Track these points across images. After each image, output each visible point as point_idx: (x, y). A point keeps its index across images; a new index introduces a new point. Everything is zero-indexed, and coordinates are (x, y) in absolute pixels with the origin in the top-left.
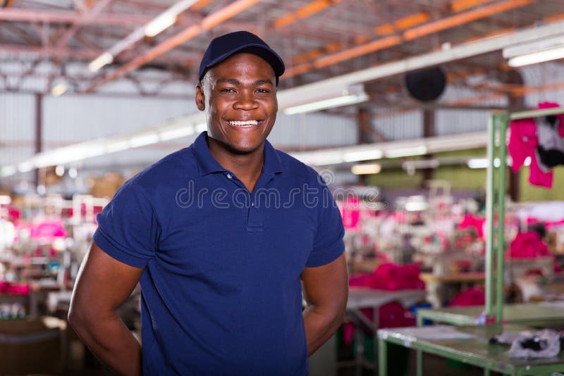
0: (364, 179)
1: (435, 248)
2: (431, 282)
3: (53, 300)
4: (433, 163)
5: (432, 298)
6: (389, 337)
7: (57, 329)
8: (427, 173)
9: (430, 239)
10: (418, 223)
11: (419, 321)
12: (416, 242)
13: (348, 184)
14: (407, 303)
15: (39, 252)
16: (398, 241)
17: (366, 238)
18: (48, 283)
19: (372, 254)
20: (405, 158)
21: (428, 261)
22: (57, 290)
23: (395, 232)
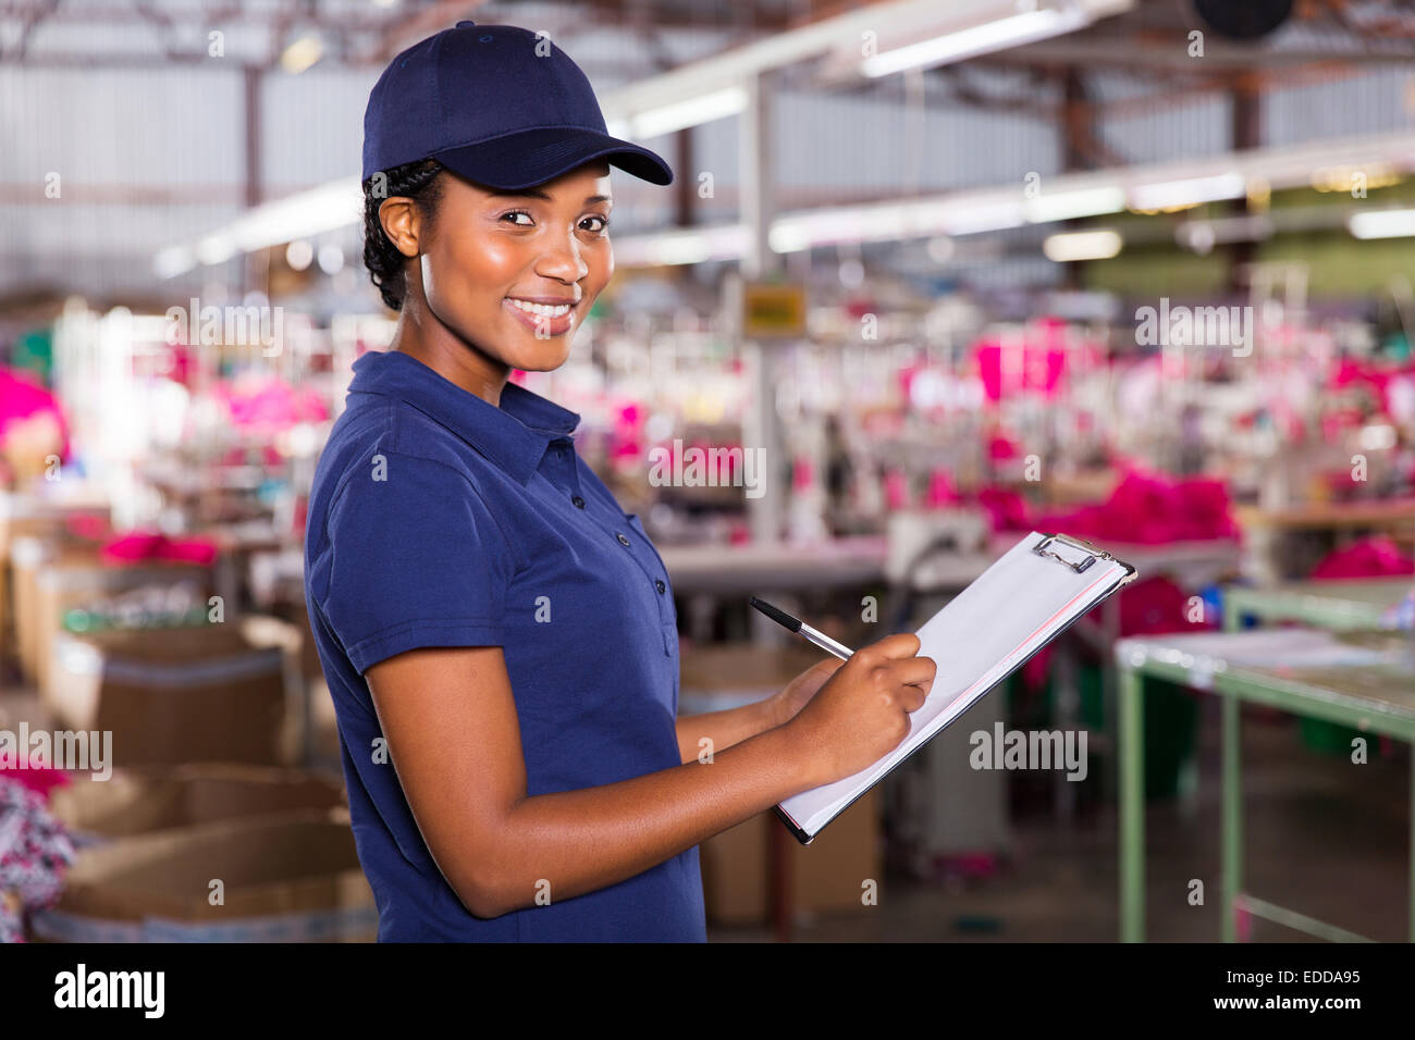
0: (1078, 274)
1: (1263, 442)
2: (1256, 526)
3: (264, 573)
4: (1257, 226)
5: (1257, 566)
6: (1149, 660)
7: (275, 650)
8: (1241, 252)
9: (1251, 420)
10: (1220, 374)
11: (1232, 619)
12: (1213, 428)
13: (1036, 290)
14: (1194, 578)
15: (238, 457)
16: (1169, 424)
17: (1084, 420)
18: (255, 532)
19: (1099, 459)
20: (1184, 215)
21: (1244, 478)
22: (273, 548)
23: (1159, 400)
